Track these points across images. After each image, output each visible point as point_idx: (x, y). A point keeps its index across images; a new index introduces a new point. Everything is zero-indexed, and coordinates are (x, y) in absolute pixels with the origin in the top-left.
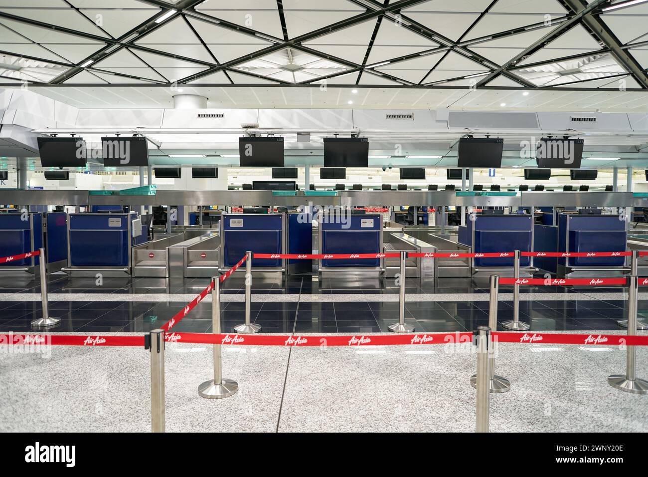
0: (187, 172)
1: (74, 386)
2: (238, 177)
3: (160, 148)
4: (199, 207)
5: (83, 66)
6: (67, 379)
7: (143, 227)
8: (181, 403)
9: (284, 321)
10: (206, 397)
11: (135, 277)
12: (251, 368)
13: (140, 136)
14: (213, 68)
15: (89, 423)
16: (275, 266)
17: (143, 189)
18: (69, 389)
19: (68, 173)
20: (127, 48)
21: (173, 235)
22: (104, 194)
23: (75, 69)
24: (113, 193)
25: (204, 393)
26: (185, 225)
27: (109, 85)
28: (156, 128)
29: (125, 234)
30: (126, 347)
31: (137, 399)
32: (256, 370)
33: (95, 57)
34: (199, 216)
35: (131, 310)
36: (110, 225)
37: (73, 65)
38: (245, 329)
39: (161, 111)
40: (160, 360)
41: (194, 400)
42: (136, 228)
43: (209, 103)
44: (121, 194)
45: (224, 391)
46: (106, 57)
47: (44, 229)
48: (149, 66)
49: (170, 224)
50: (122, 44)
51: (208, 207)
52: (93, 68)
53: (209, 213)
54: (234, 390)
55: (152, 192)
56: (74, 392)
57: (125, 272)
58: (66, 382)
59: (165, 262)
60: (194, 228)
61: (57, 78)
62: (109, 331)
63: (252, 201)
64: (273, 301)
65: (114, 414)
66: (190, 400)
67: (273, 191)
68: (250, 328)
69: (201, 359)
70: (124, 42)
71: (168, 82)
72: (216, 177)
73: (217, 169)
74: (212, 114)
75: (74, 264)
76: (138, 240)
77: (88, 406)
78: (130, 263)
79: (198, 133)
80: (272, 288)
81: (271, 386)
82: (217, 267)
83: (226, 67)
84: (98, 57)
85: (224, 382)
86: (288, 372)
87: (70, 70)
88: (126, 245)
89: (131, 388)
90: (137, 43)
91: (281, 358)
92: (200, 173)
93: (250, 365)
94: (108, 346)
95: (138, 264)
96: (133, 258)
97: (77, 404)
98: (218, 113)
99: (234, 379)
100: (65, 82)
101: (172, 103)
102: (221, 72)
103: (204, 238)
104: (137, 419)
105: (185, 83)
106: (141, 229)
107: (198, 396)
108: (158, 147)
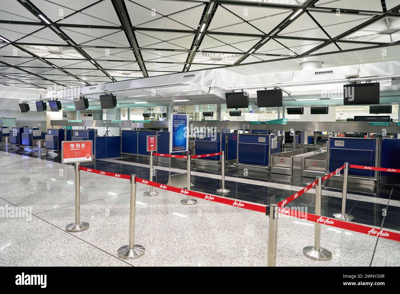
0: (307, 110)
1: (232, 229)
2: (344, 114)
3: (290, 95)
4: (315, 132)
5: (250, 53)
6: (229, 224)
7: (278, 143)
8: (291, 256)
9: (375, 217)
10: (308, 256)
11: (272, 173)
12: (343, 245)
13: (278, 89)
14: (327, 42)
15: (237, 252)
16: (369, 176)
17: (280, 120)
18: (230, 230)
19: (240, 112)
20: (273, 39)
21: (297, 150)
22: (258, 124)
23: (246, 55)
24: (263, 123)
25: (307, 253)
26: (305, 144)
27: (264, 61)
28: (288, 83)
29: (267, 146)
30: (262, 213)
31: (264, 246)
32: (347, 248)
33: (256, 47)
34: (314, 139)
35: (269, 192)
36: (259, 141)
37: (245, 53)
38: (341, 217)
39: (292, 73)
40: (275, 224)
41: (299, 256)
42: (274, 144)
43: (323, 65)
44: (267, 123)
45: (321, 256)
46: (262, 45)
47: (227, 142)
48: (286, 47)
49: (295, 143)
50: (270, 37)
51: (321, 133)
52: (255, 53)
53: (321, 137)
54: (329, 257)
55: (284, 123)
56: (232, 232)
57: (266, 169)
58: (229, 225)
59: (290, 166)
60: (311, 146)
61: (237, 61)
62: (256, 202)
63: (353, 129)
64: (365, 201)
65: (251, 250)
66: (297, 255)
67: (369, 122)
68: (345, 217)
69: (307, 231)
70: (271, 35)
71: (297, 55)
72: (327, 113)
73: (328, 107)
74: (325, 71)
75: (240, 162)
76: (274, 151)
77: (238, 242)
78: (269, 164)
79: (314, 84)
80: (365, 192)
81: (358, 263)
82: (324, 172)
83: (335, 40)
84: (258, 46)
85: (321, 250)
86: (375, 256)
87: (244, 56)
88: (267, 153)
89: (262, 238)
90: (279, 34)
91: (369, 244)
92: (316, 111)
93: (343, 243)
94: (252, 210)
95: (274, 165)
96: (271, 162)
97: (232, 239)
98: (329, 70)
99: (330, 250)
100: (241, 63)
101: (300, 68)
102: (333, 44)
103: (317, 153)
104: (263, 258)
105: (308, 55)
106: (277, 144)
107: (303, 255)
108: (289, 95)
